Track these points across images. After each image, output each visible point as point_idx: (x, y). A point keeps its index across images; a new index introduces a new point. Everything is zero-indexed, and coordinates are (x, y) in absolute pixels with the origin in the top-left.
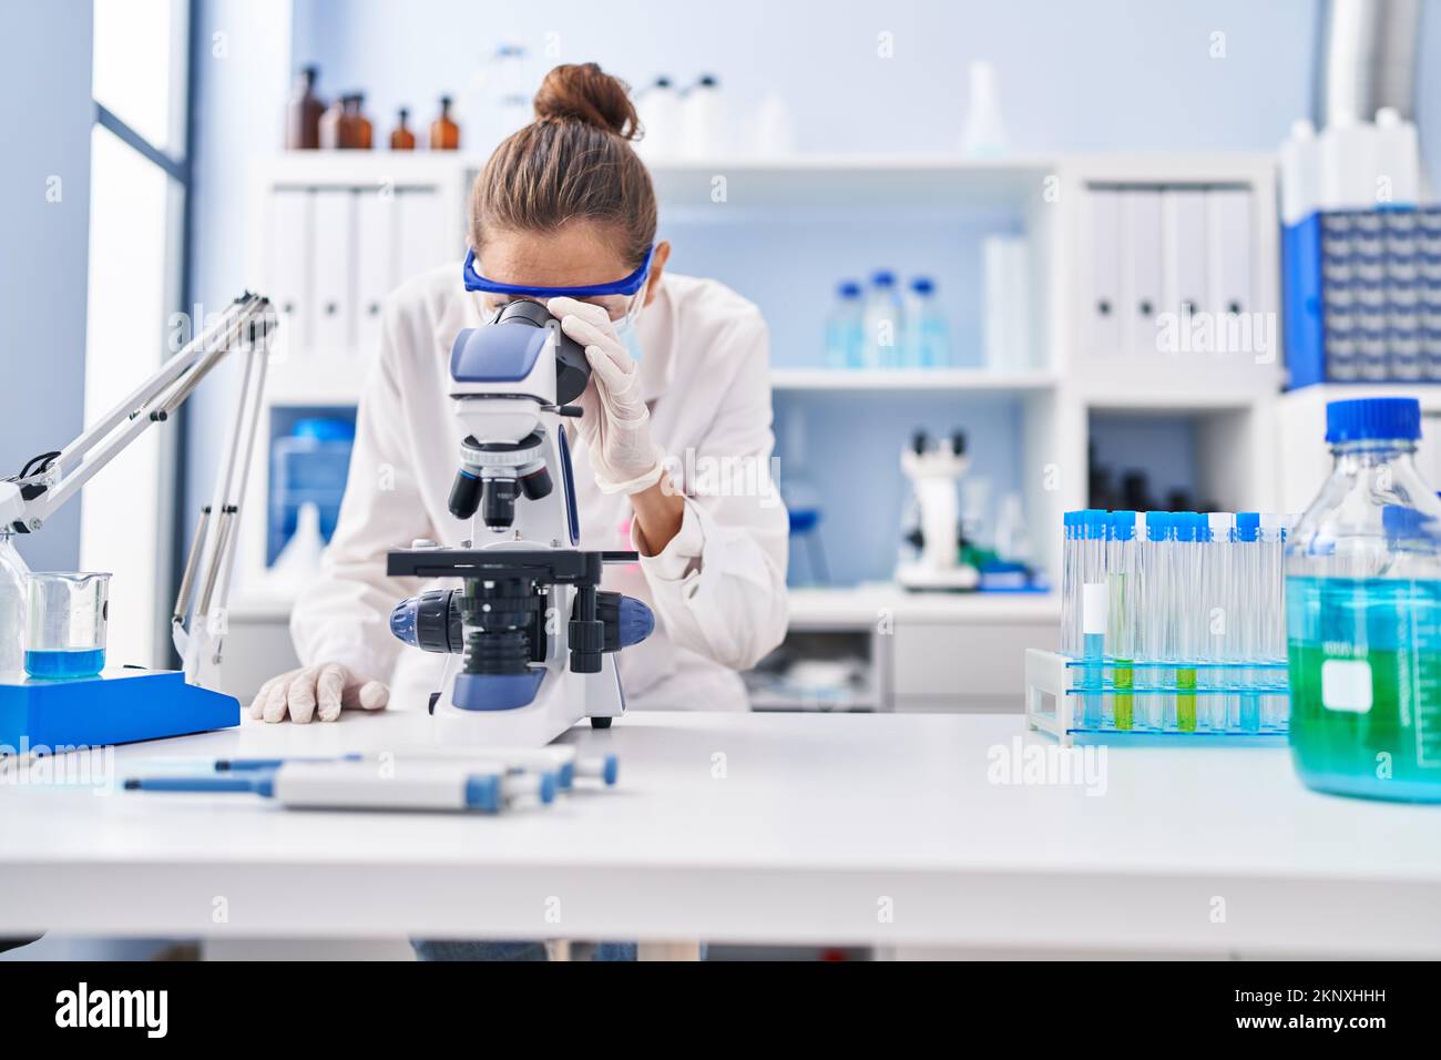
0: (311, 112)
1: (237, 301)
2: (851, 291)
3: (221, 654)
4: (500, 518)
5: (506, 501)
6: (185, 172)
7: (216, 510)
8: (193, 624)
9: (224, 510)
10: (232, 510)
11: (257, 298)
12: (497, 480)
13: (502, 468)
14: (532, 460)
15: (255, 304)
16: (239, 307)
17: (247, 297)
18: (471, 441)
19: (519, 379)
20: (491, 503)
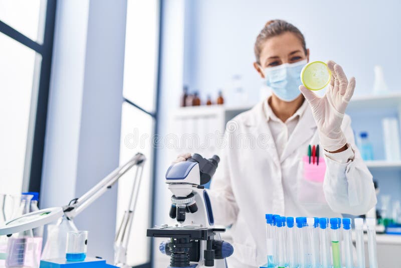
0: (185, 97)
4: (181, 219)
5: (182, 214)
6: (155, 116)
9: (129, 212)
10: (131, 212)
12: (180, 208)
13: (181, 204)
14: (191, 201)
15: (140, 155)
18: (174, 196)
19: (183, 178)
20: (178, 214)
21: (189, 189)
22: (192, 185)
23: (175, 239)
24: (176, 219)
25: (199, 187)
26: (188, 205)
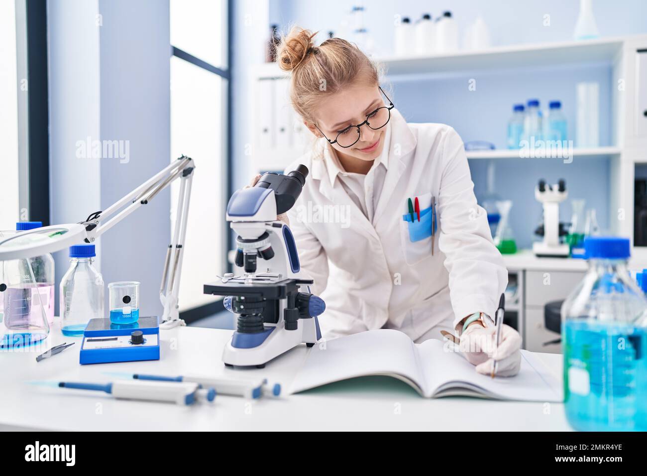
1: (179, 159)
2: (520, 108)
3: (178, 304)
4: (251, 269)
5: (252, 262)
6: (228, 74)
7: (174, 247)
8: (167, 294)
9: (177, 247)
10: (180, 246)
11: (186, 158)
12: (248, 254)
13: (251, 249)
14: (264, 245)
15: (186, 160)
16: (179, 161)
17: (183, 157)
18: (240, 238)
19: (252, 215)
20: (246, 263)
21: (260, 229)
22: (265, 223)
23: (243, 298)
24: (243, 268)
25: (275, 225)
26: (260, 250)
